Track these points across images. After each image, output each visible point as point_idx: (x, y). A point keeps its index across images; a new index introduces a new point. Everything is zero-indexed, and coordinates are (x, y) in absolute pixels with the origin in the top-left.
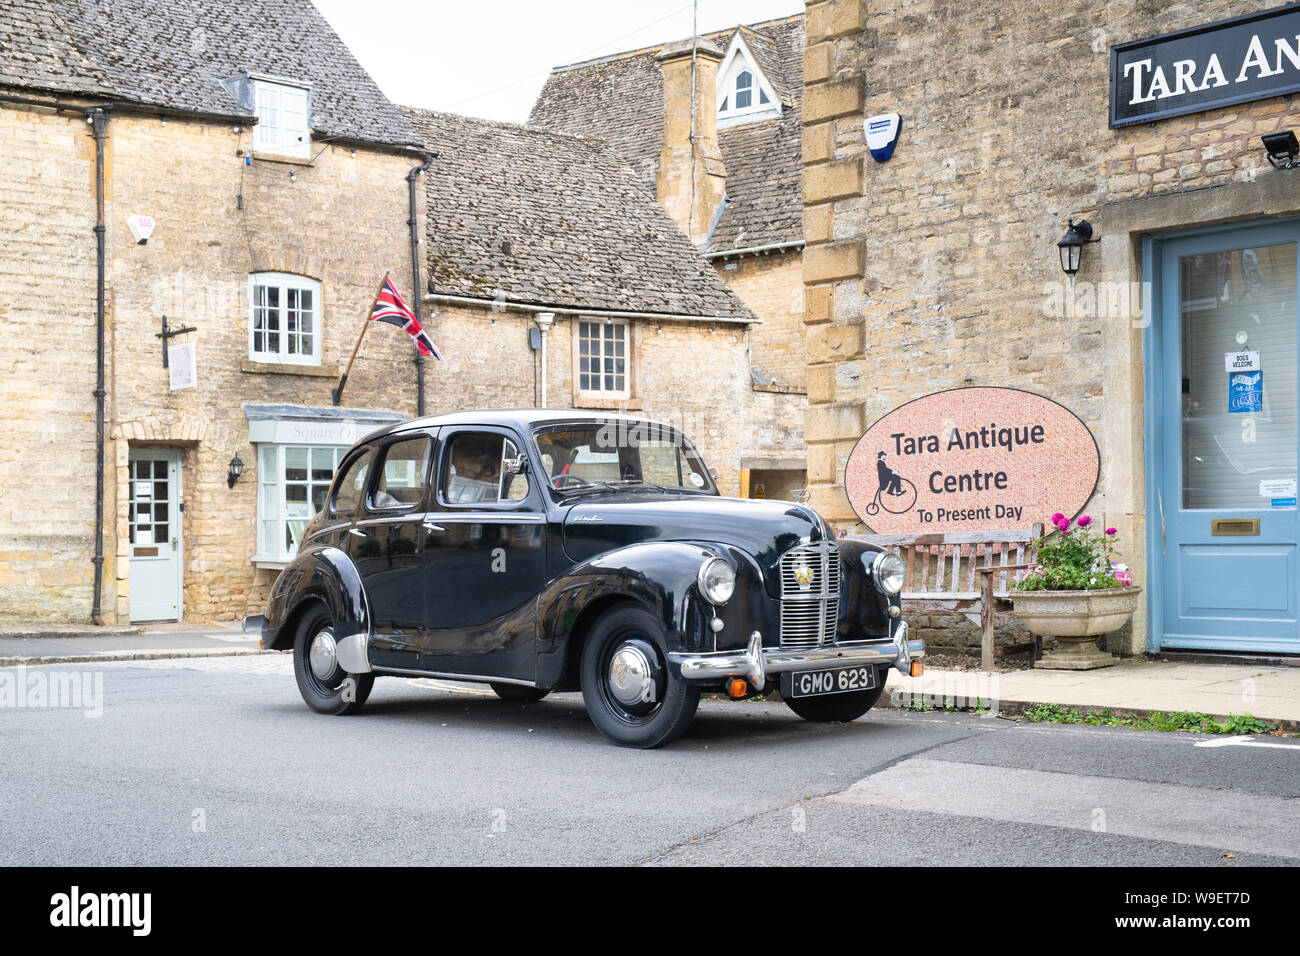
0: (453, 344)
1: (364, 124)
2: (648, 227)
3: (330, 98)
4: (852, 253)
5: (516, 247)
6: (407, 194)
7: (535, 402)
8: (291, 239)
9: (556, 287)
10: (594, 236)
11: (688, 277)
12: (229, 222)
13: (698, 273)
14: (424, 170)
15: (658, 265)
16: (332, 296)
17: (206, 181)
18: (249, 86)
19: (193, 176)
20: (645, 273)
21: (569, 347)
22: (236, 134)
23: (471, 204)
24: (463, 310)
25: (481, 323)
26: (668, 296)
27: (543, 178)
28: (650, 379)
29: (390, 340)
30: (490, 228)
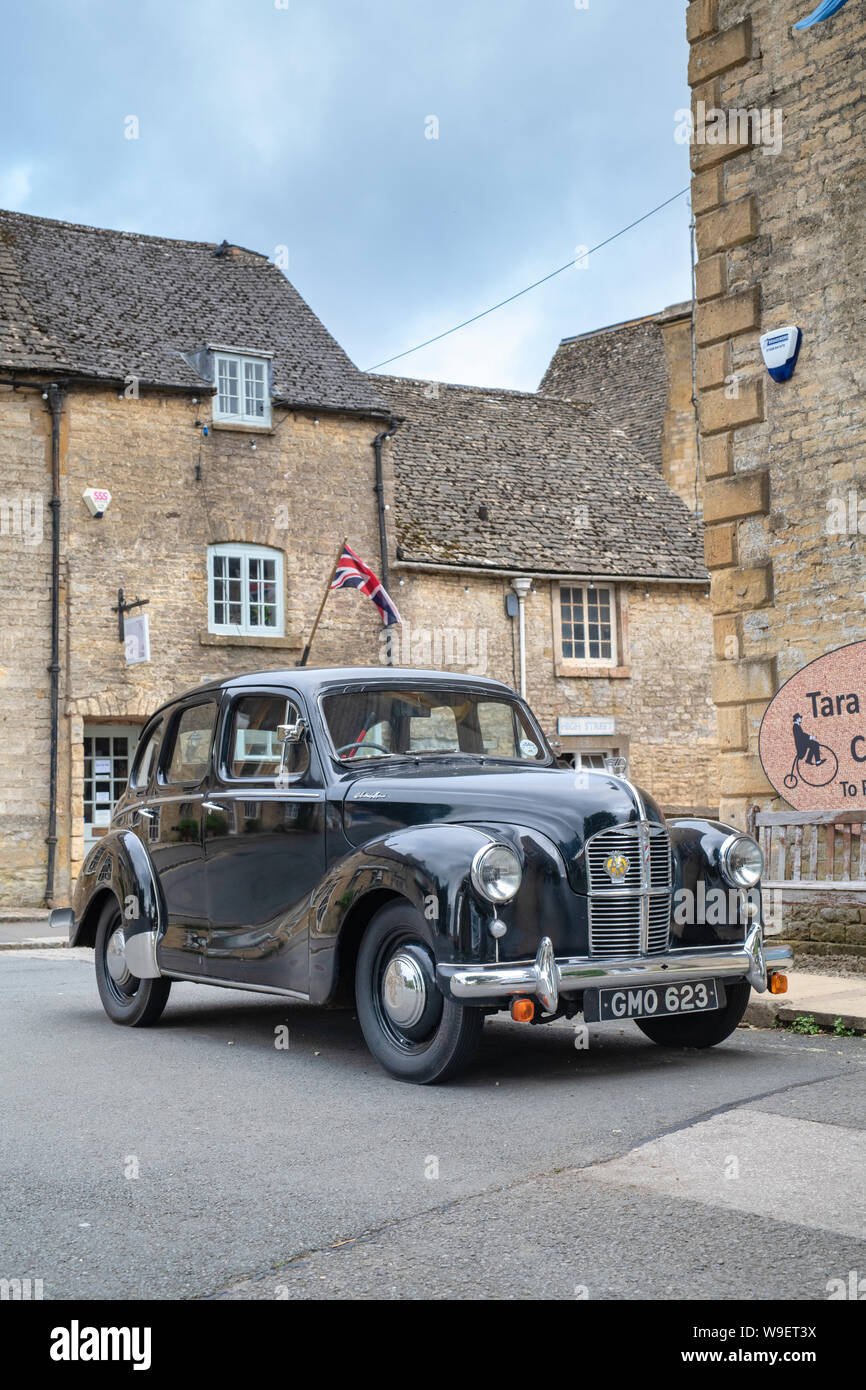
0: (423, 611)
1: (328, 392)
2: (636, 489)
3: (295, 368)
4: (755, 486)
5: (493, 511)
6: (373, 460)
7: (513, 672)
8: (252, 509)
9: (535, 551)
10: (579, 499)
11: (679, 539)
12: (188, 493)
13: (690, 534)
14: (390, 435)
15: (647, 527)
16: (295, 566)
17: (164, 452)
18: (209, 357)
19: (151, 447)
20: (632, 536)
21: (549, 614)
22: (194, 405)
23: (448, 470)
24: (434, 577)
25: (453, 590)
26: (656, 558)
27: (527, 443)
28: (638, 645)
29: (356, 610)
30: (468, 494)
